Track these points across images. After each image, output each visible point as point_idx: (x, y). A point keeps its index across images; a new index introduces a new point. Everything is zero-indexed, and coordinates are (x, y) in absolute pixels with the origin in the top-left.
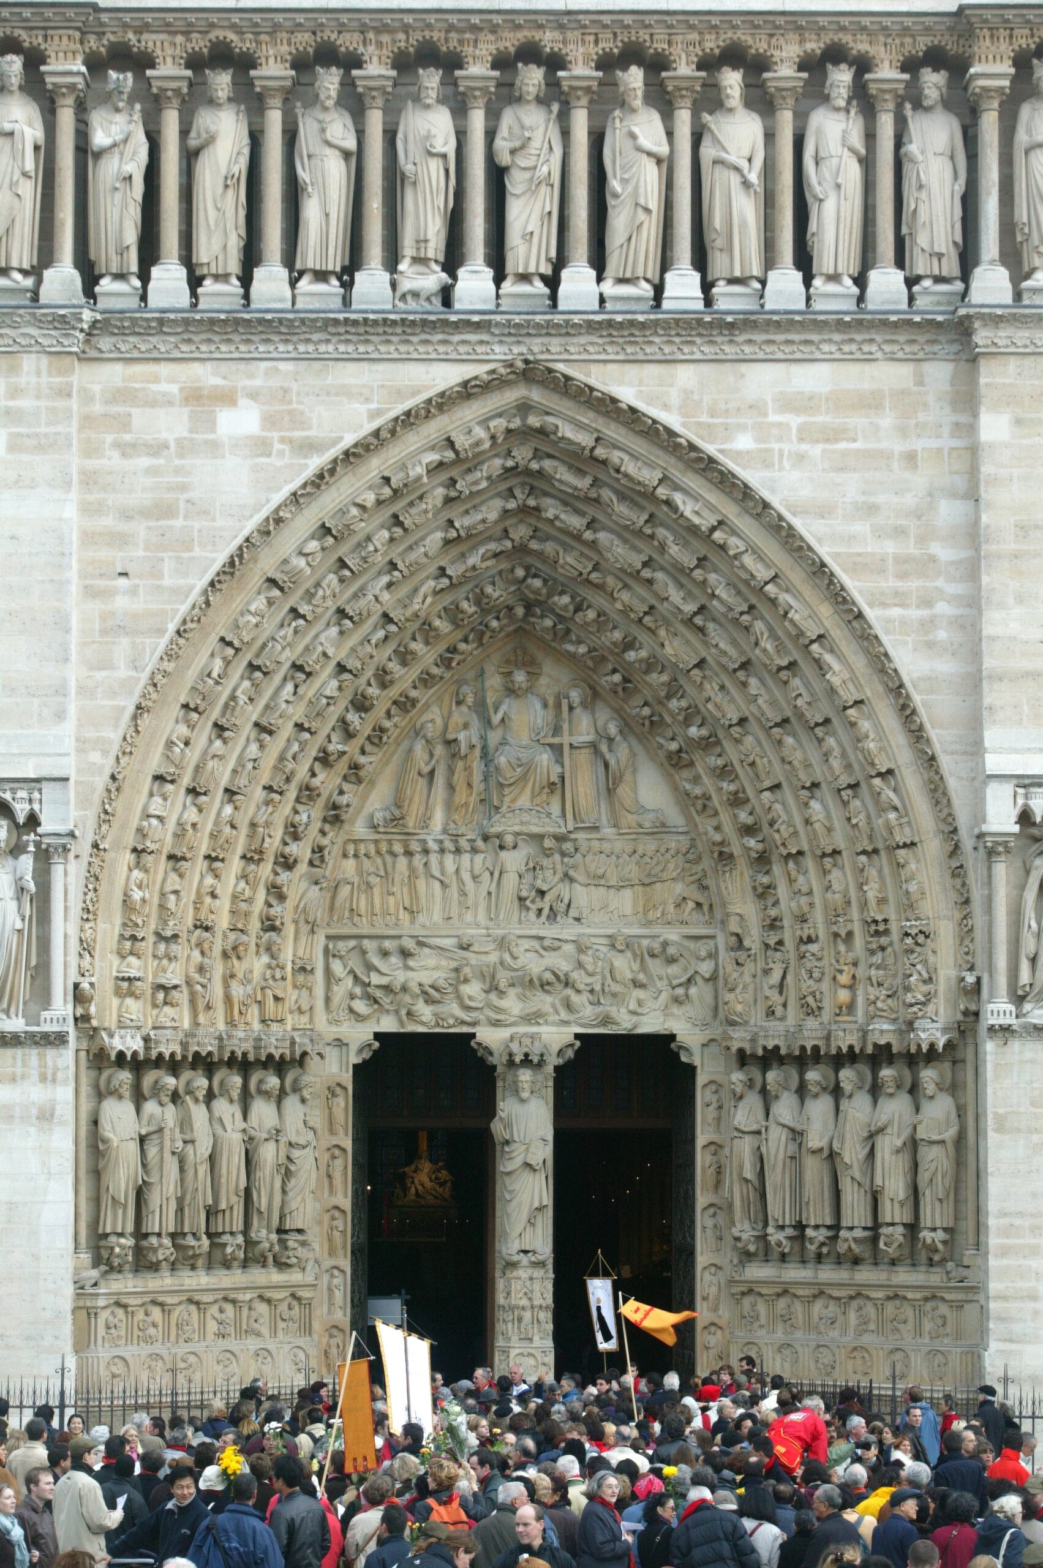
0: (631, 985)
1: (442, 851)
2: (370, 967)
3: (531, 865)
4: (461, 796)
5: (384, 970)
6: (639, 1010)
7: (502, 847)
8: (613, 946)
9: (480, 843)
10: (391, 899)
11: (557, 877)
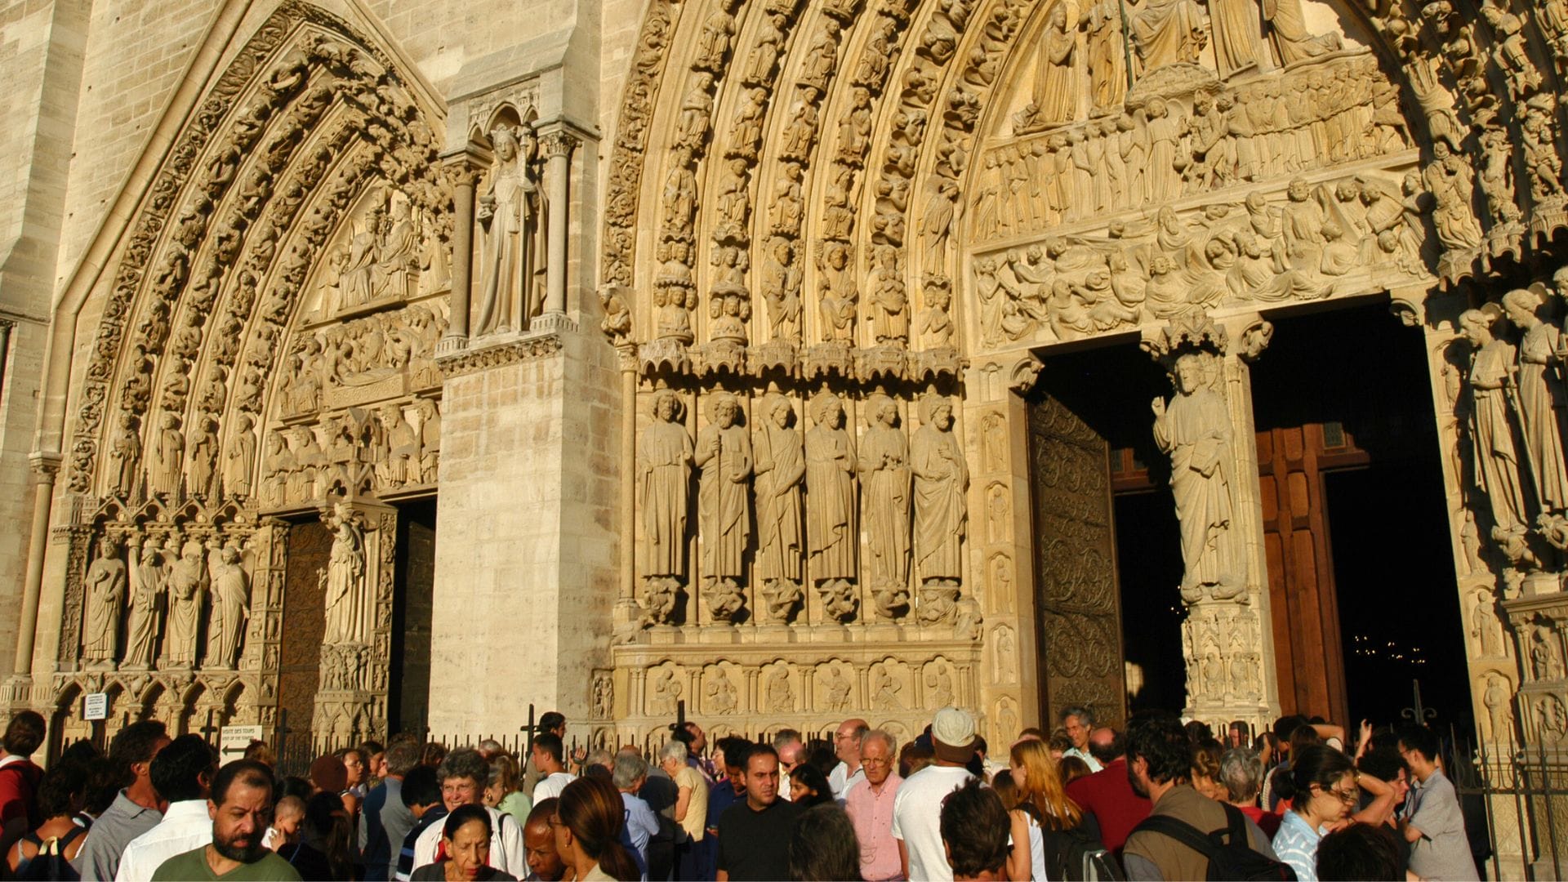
0: (1322, 239)
1: (1086, 138)
2: (1019, 279)
3: (1184, 128)
4: (1100, 75)
5: (1032, 277)
6: (1336, 269)
7: (1150, 118)
9: (1125, 119)
10: (1036, 202)
11: (1216, 135)
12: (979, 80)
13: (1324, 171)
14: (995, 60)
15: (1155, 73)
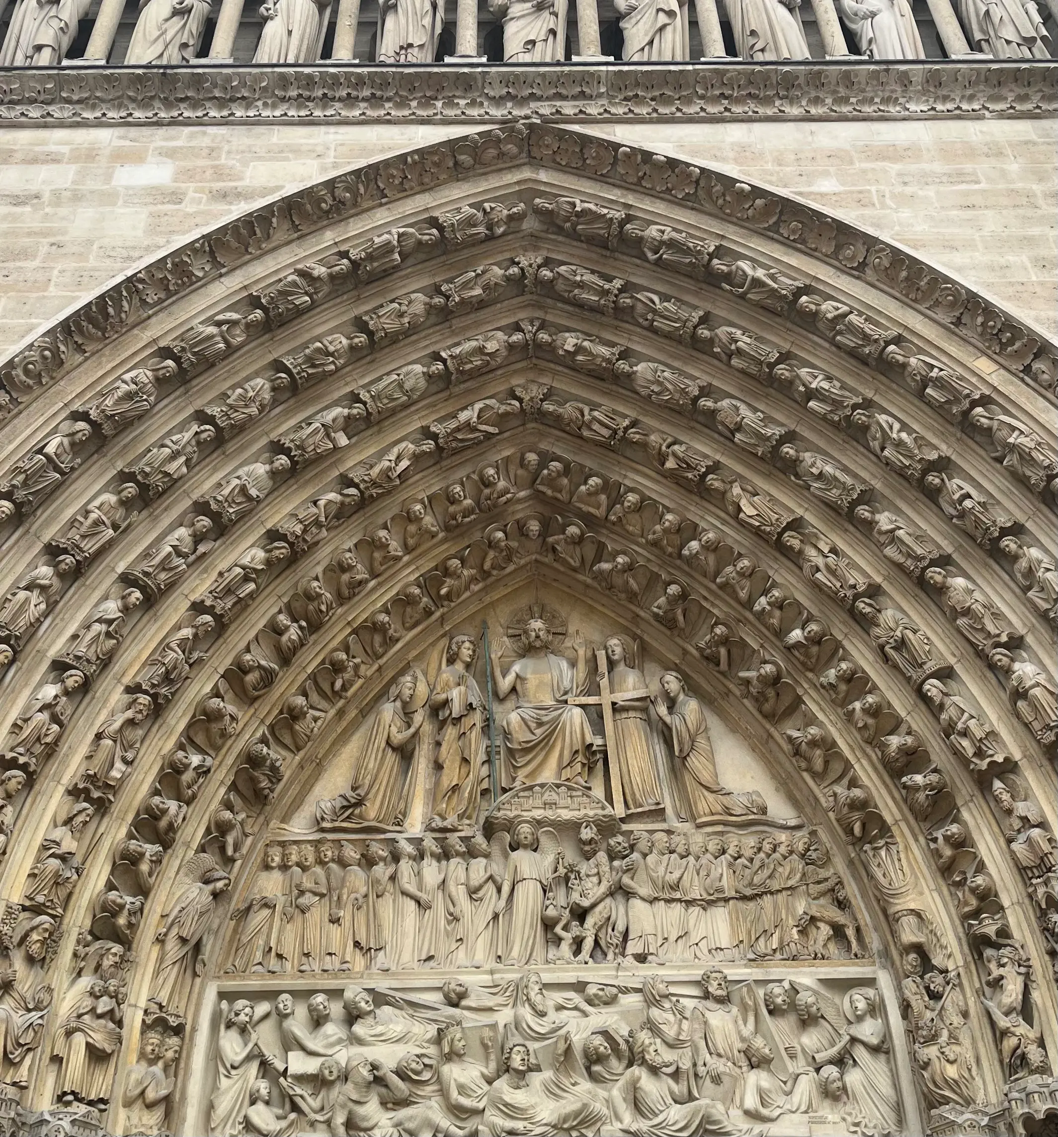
0: (744, 1063)
1: (420, 856)
2: (289, 1043)
3: (562, 871)
4: (450, 777)
5: (311, 1045)
6: (765, 1112)
7: (514, 847)
8: (707, 996)
9: (480, 841)
10: (334, 931)
11: (603, 888)
12: (287, 740)
13: (746, 966)
14: (316, 719)
15: (531, 788)
